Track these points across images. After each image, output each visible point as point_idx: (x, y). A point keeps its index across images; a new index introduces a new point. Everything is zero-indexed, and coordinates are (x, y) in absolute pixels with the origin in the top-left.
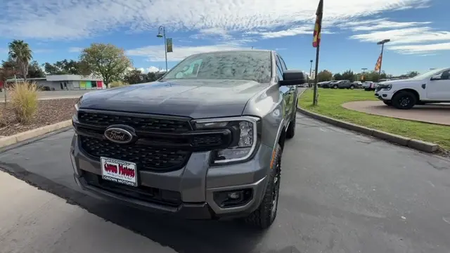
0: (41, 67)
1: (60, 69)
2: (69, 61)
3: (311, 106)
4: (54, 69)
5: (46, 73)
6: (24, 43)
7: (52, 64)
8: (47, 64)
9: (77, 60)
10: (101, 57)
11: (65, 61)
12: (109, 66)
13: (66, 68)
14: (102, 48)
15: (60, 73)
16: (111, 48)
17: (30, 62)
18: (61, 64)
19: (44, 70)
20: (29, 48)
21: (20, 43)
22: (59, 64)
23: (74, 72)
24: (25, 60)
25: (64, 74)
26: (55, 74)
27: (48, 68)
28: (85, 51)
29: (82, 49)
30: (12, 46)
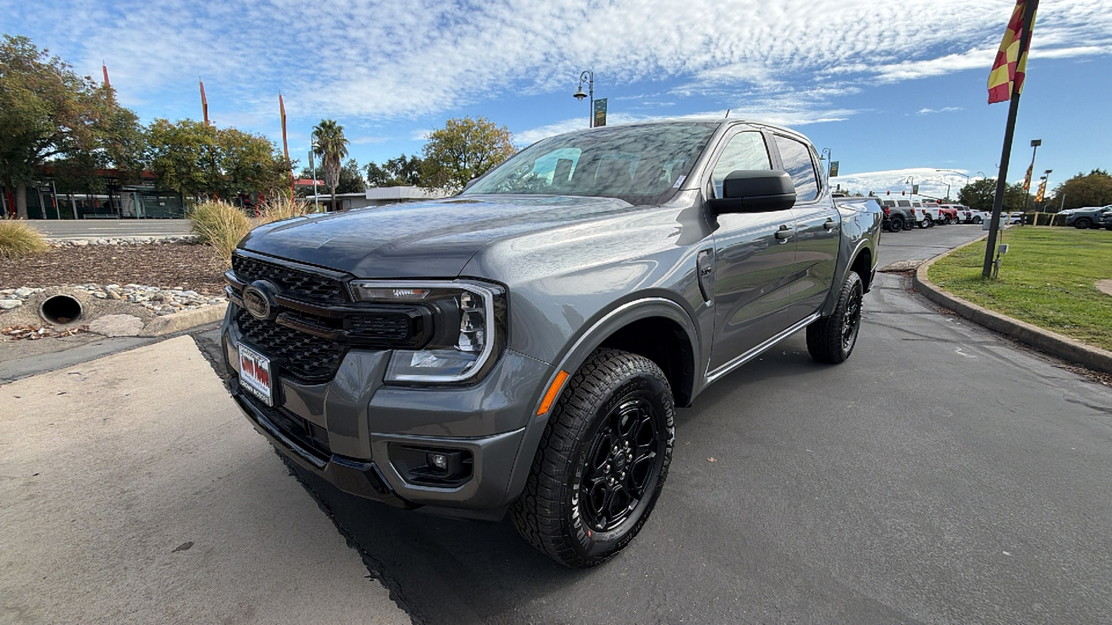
0: (362, 172)
1: (393, 176)
2: (408, 160)
3: (975, 279)
4: (383, 175)
5: (368, 184)
6: (337, 125)
7: (379, 166)
8: (372, 165)
9: (422, 157)
10: (465, 149)
11: (403, 159)
12: (477, 167)
13: (403, 173)
14: (467, 128)
15: (391, 184)
16: (483, 130)
17: (344, 162)
18: (395, 166)
19: (365, 178)
20: (345, 134)
21: (330, 127)
22: (391, 165)
23: (415, 182)
24: (335, 158)
25: (398, 185)
26: (382, 185)
27: (374, 173)
28: (436, 136)
29: (429, 133)
30: (318, 133)
